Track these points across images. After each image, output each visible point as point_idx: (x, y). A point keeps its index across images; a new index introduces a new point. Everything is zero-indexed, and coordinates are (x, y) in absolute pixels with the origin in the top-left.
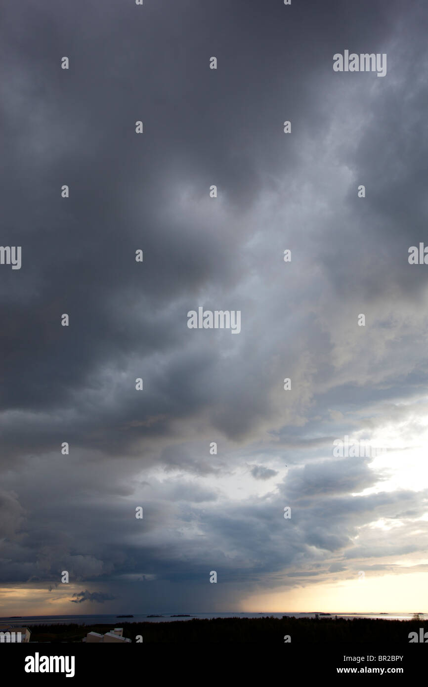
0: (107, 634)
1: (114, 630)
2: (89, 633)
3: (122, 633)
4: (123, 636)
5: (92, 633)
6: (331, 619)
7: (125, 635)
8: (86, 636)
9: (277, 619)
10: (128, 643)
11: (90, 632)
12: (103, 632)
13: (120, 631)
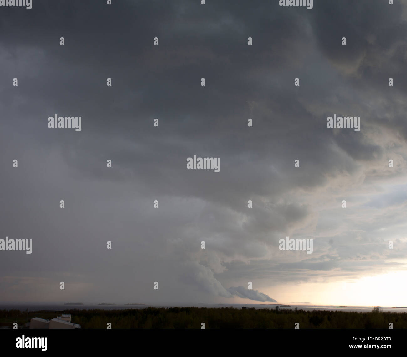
0: (54, 320)
1: (61, 316)
2: (34, 319)
3: (70, 320)
4: (71, 322)
5: (36, 319)
6: (291, 310)
7: (73, 321)
8: (30, 321)
9: (236, 310)
10: (76, 329)
11: (35, 317)
12: (50, 318)
13: (69, 317)
